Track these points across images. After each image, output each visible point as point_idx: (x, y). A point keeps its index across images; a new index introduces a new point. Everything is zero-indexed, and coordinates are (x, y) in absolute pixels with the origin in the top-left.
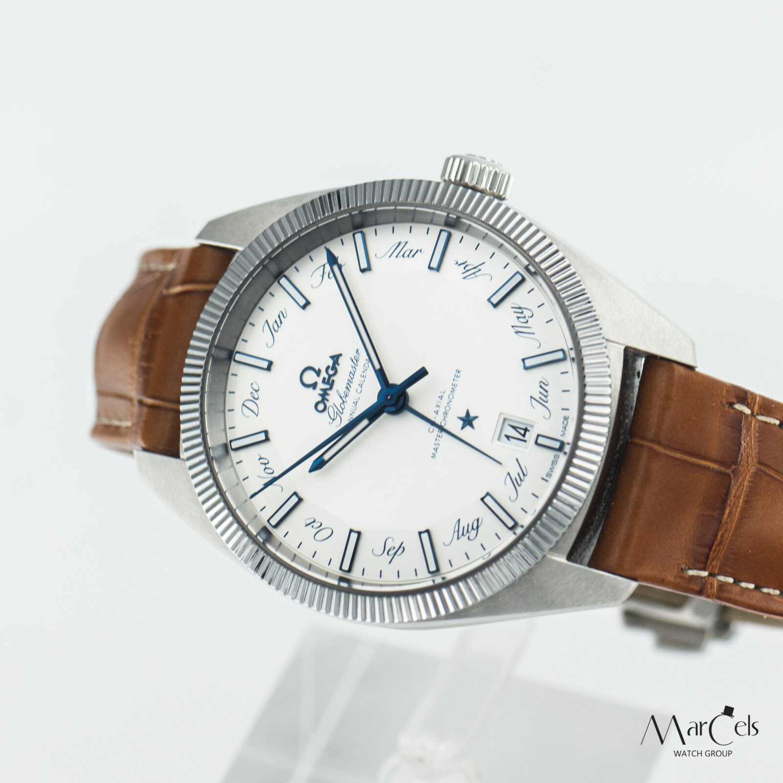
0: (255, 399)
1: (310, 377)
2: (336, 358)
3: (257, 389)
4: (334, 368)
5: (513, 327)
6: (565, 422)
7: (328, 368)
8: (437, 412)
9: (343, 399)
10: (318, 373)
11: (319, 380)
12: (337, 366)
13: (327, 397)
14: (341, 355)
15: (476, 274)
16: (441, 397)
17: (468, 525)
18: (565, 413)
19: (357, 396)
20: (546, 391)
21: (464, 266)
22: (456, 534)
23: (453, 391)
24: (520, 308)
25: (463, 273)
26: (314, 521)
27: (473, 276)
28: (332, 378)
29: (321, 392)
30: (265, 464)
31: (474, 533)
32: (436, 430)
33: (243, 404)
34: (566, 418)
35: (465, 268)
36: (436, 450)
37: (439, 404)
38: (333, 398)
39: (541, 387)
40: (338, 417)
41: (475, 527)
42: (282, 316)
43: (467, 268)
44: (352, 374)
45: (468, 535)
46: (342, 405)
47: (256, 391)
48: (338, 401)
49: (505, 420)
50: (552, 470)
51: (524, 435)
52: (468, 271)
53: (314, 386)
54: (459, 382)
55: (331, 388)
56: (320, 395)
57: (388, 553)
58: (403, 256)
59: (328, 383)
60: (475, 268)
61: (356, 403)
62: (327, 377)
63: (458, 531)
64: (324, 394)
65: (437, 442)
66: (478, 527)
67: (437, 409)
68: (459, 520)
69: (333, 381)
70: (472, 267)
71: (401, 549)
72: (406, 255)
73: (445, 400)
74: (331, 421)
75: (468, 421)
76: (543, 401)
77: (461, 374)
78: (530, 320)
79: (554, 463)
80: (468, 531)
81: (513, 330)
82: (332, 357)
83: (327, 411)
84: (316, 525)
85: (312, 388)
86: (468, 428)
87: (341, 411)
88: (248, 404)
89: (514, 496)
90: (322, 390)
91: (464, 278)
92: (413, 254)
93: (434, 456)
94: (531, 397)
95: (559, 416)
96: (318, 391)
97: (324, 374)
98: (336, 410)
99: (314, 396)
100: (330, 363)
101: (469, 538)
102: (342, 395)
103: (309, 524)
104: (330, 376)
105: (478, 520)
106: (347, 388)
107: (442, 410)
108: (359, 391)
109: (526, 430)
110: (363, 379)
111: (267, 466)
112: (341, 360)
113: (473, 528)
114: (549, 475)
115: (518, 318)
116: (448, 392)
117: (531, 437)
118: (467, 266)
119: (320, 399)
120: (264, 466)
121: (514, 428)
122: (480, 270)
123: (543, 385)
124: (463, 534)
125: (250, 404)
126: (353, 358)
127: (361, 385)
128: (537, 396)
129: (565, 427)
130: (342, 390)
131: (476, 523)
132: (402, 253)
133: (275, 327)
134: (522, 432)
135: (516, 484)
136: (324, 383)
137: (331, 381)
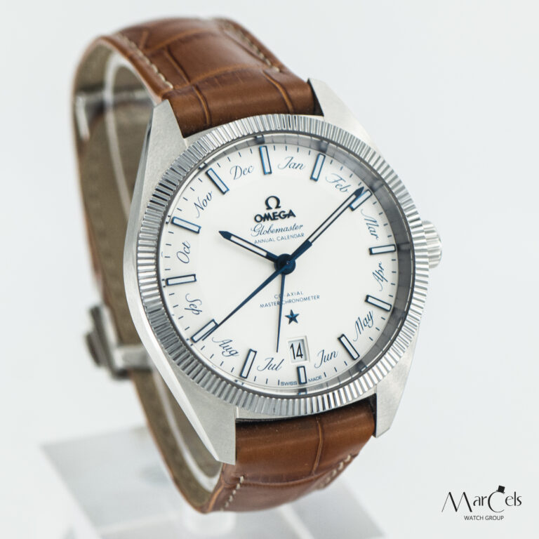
0: (243, 173)
1: (272, 203)
2: (291, 214)
3: (250, 171)
4: (285, 216)
5: (359, 318)
6: (317, 378)
7: (284, 212)
8: (288, 295)
9: (270, 231)
10: (278, 207)
11: (274, 210)
12: (287, 216)
13: (266, 220)
14: (294, 216)
15: (379, 280)
16: (298, 293)
17: (231, 348)
18: (323, 376)
19: (275, 239)
20: (331, 359)
21: (380, 269)
22: (222, 343)
23: (305, 299)
24: (371, 317)
25: (376, 271)
26: (188, 248)
27: (377, 278)
29: (267, 214)
30: (208, 198)
31: (228, 354)
32: (278, 300)
33: (237, 167)
34: (320, 378)
36: (266, 305)
37: (294, 294)
38: (267, 224)
40: (257, 233)
41: (232, 353)
42: (300, 166)
43: (380, 272)
44: (287, 229)
45: (225, 350)
46: (265, 232)
48: (266, 229)
49: (303, 340)
50: (287, 384)
51: (298, 356)
52: (379, 274)
53: (269, 208)
54: (312, 301)
55: (272, 219)
56: (265, 215)
57: (191, 305)
58: (369, 228)
59: (274, 216)
60: (382, 277)
61: (270, 240)
62: (277, 214)
63: (225, 343)
64: (267, 217)
65: (271, 304)
66: (232, 355)
67: (291, 294)
68: (231, 341)
70: (382, 275)
71: (197, 312)
72: (371, 229)
73: (298, 297)
74: (253, 230)
75: (292, 318)
76: (325, 359)
77: (317, 300)
78: (368, 327)
79: (291, 383)
80: (227, 350)
81: (357, 319)
82: (291, 211)
83: (258, 223)
84: (186, 249)
85: (267, 207)
86: (288, 320)
87: (262, 233)
88: (238, 169)
89: (260, 368)
90: (269, 214)
91: (373, 273)
92: (373, 234)
93: (262, 306)
94: (323, 351)
95: (319, 372)
96: (267, 212)
97: (278, 211)
98: (261, 229)
99: (263, 211)
100: (287, 212)
101: (223, 352)
102: (272, 229)
103: (185, 245)
104: (279, 215)
105: (237, 353)
106: (277, 230)
107: (291, 298)
108: (279, 239)
109: (301, 355)
110: (287, 238)
111: (207, 201)
112: (291, 218)
113: (230, 352)
114: (283, 383)
115: (365, 319)
116: (303, 296)
117: (299, 361)
118: (382, 272)
119: (263, 216)
120: (206, 198)
121: (299, 347)
122: (382, 281)
123: (333, 354)
124: (224, 347)
125: (239, 170)
126: (296, 225)
127: (282, 238)
128: (326, 354)
129: (314, 379)
130: (274, 228)
131: (234, 352)
132: (370, 226)
133: (292, 165)
134: (299, 354)
135: (269, 366)
136: (274, 214)
137: (276, 218)
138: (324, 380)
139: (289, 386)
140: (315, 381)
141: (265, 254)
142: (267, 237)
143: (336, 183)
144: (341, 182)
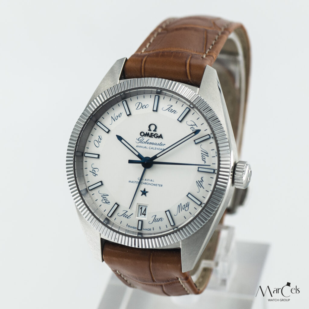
0: (142, 107)
1: (153, 128)
2: (161, 136)
3: (146, 107)
5: (181, 204)
6: (149, 230)
7: (157, 134)
8: (146, 180)
9: (146, 142)
10: (155, 130)
11: (152, 132)
12: (158, 137)
14: (162, 138)
15: (199, 186)
16: (151, 180)
17: (107, 199)
18: (152, 229)
19: (148, 148)
20: (159, 221)
21: (201, 180)
23: (154, 185)
24: (188, 205)
25: (198, 181)
26: (101, 139)
27: (198, 185)
28: (153, 136)
29: (148, 133)
30: (119, 116)
31: (105, 202)
33: (140, 103)
34: (150, 230)
35: (200, 181)
36: (132, 182)
37: (149, 180)
38: (146, 138)
39: (160, 218)
40: (139, 142)
41: (107, 202)
42: (175, 112)
43: (201, 182)
44: (156, 144)
45: (103, 199)
46: (144, 142)
47: (145, 107)
48: (145, 141)
49: (147, 207)
50: (131, 227)
51: (143, 214)
52: (200, 183)
53: (150, 130)
54: (158, 187)
55: (149, 137)
56: (147, 133)
57: (93, 170)
58: (202, 156)
59: (151, 135)
60: (201, 185)
61: (145, 147)
62: (153, 135)
63: (104, 196)
64: (147, 135)
65: (135, 182)
66: (107, 203)
67: (147, 180)
68: (108, 195)
69: (152, 137)
70: (201, 184)
71: (95, 175)
72: (203, 157)
73: (151, 182)
74: (137, 139)
75: (144, 193)
76: (155, 220)
77: (161, 187)
78: (184, 210)
79: (134, 228)
80: (105, 199)
81: (179, 204)
82: (161, 135)
83: (141, 137)
84: (100, 140)
85: (149, 129)
86: (141, 193)
87: (142, 142)
89: (119, 215)
90: (149, 133)
91: (197, 182)
92: (204, 160)
93: (130, 182)
94: (156, 215)
95: (151, 227)
96: (148, 132)
97: (154, 133)
98: (142, 140)
99: (146, 131)
100: (159, 135)
101: (102, 200)
102: (148, 142)
103: (99, 137)
104: (154, 136)
105: (109, 202)
106: (151, 143)
107: (146, 182)
108: (150, 148)
109: (145, 215)
110: (154, 149)
112: (160, 139)
113: (106, 201)
114: (129, 226)
115: (184, 205)
116: (154, 183)
117: (142, 218)
118: (202, 182)
119: (145, 133)
121: (145, 210)
122: (201, 187)
123: (161, 219)
124: (103, 198)
126: (162, 143)
127: (152, 148)
128: (157, 218)
129: (147, 230)
130: (149, 141)
131: (108, 202)
132: (203, 155)
133: (170, 110)
134: (144, 213)
135: (124, 215)
136: (151, 133)
137: (152, 136)
138: (152, 231)
139: (132, 229)
140: (147, 231)
141: (137, 154)
142: (144, 145)
143: (192, 126)
144: (195, 127)
